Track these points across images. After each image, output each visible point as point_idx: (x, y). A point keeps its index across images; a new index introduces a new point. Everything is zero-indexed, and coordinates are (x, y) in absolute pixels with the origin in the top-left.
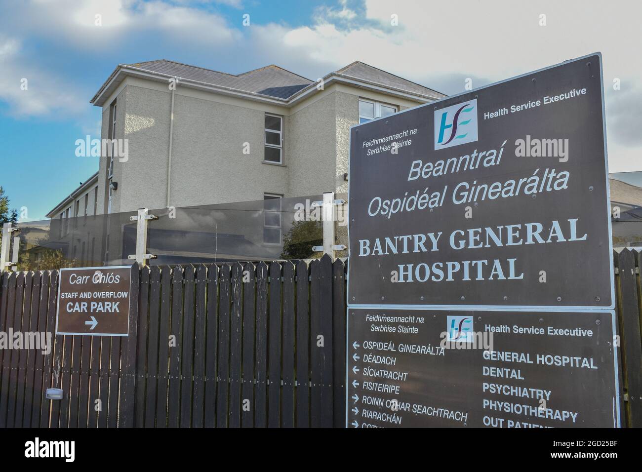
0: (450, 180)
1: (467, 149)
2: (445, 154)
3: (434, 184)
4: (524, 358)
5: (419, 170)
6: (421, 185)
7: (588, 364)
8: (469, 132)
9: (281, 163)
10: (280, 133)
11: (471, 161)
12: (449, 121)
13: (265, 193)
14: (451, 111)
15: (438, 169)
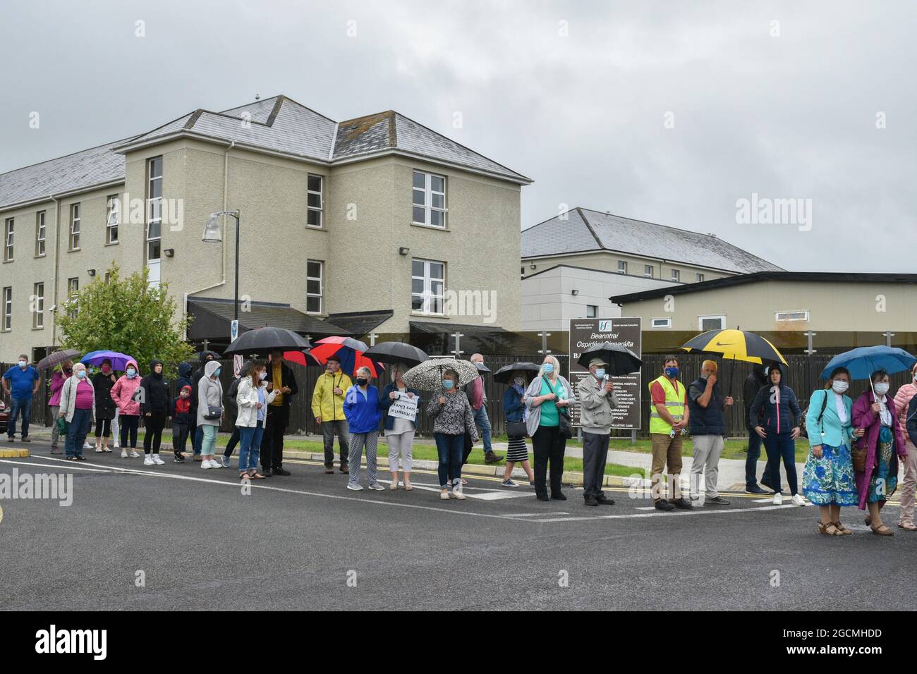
0: (604, 340)
1: (608, 333)
2: (602, 333)
3: (599, 341)
4: (621, 384)
5: (594, 336)
6: (595, 340)
7: (635, 384)
8: (609, 329)
9: (320, 227)
10: (320, 194)
11: (610, 336)
12: (604, 324)
13: (308, 260)
14: (605, 322)
15: (601, 337)
